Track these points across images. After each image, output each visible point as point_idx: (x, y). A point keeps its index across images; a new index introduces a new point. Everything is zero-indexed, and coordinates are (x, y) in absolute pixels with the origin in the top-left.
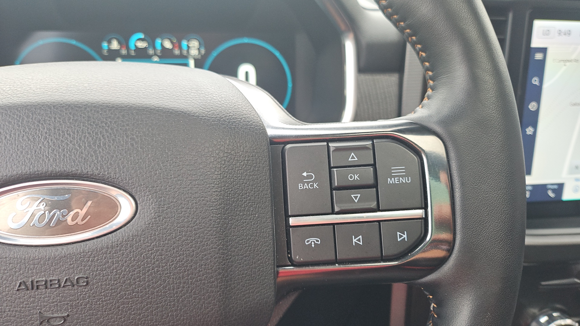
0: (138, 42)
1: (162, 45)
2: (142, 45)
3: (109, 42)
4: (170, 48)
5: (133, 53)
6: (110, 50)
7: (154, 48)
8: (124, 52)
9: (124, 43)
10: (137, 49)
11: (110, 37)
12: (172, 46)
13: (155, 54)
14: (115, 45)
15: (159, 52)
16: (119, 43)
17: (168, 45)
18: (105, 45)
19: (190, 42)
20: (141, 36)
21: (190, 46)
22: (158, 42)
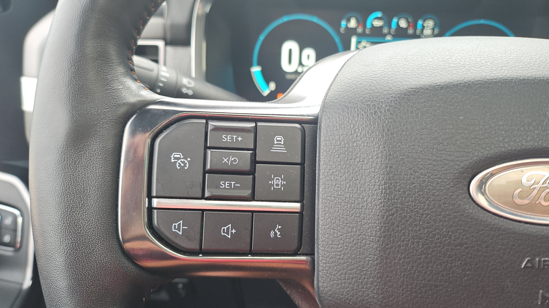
0: (376, 20)
1: (398, 23)
2: (378, 23)
3: (348, 20)
4: (404, 27)
5: (367, 32)
6: (347, 28)
7: (390, 27)
8: (360, 30)
9: (362, 22)
10: (373, 27)
11: (350, 15)
12: (408, 25)
13: (389, 33)
14: (353, 24)
15: (392, 31)
16: (358, 21)
17: (403, 24)
18: (343, 23)
19: (426, 22)
20: (379, 14)
21: (424, 25)
22: (395, 20)
